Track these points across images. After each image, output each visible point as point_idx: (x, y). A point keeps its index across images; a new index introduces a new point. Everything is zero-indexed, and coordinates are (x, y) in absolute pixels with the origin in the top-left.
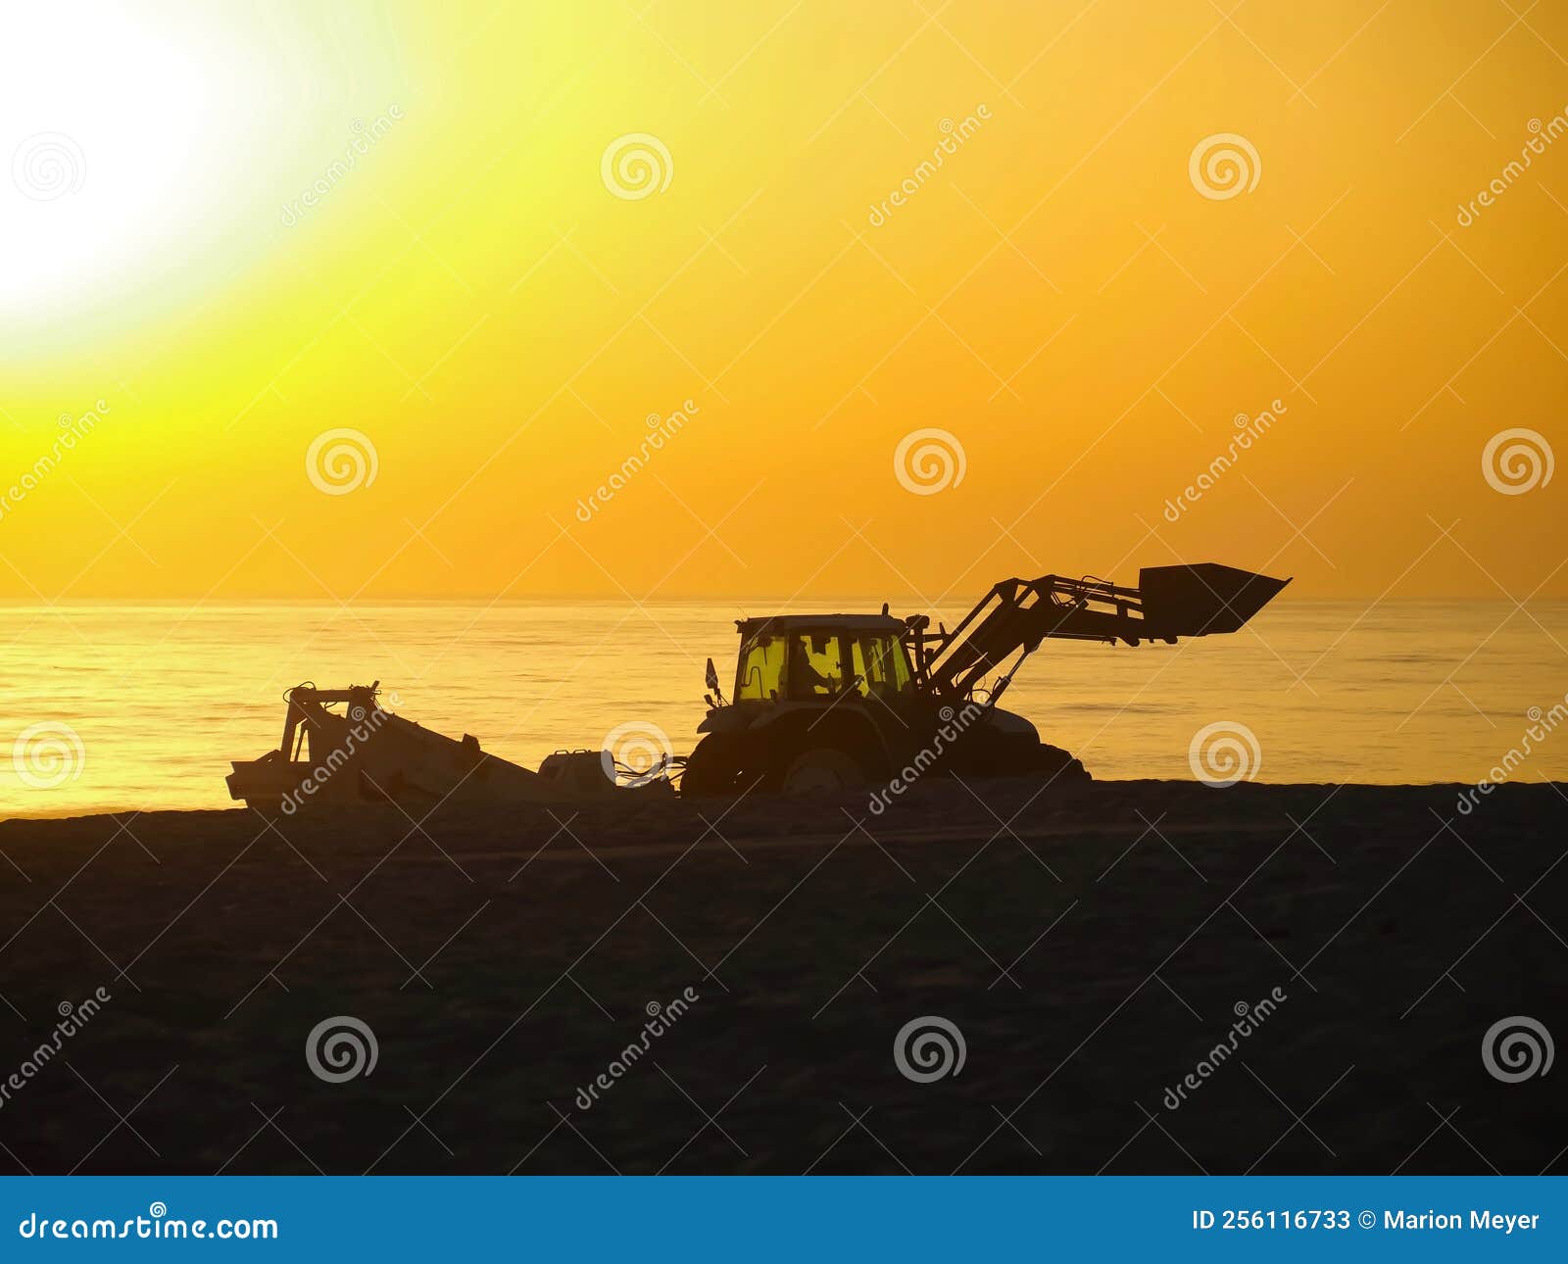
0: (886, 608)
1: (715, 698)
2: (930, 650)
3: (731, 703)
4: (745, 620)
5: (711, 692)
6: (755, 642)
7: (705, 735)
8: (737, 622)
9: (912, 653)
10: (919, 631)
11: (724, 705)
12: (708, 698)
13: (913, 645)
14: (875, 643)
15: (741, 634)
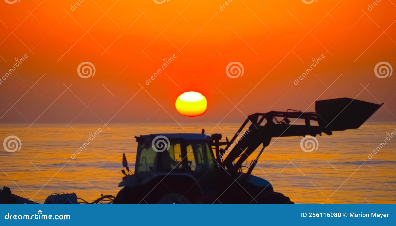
0: (203, 131)
1: (126, 171)
2: (222, 149)
3: (134, 174)
4: (139, 136)
5: (125, 169)
6: (144, 146)
7: (122, 188)
8: (136, 137)
9: (214, 151)
10: (217, 141)
11: (131, 174)
12: (123, 171)
13: (214, 147)
14: (199, 147)
15: (137, 143)
